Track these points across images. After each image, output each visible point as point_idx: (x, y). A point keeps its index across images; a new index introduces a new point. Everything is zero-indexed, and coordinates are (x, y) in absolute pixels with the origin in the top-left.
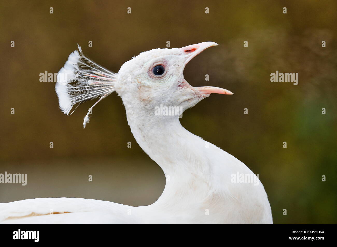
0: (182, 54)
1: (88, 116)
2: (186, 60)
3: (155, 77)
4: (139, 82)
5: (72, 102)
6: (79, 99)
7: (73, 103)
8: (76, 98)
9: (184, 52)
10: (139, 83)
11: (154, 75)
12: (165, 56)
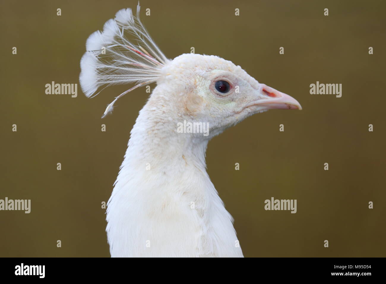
0: (259, 90)
1: (112, 105)
2: (258, 99)
3: (214, 91)
4: (196, 84)
5: (99, 81)
6: (108, 80)
7: (100, 83)
8: (105, 77)
9: (262, 90)
10: (195, 86)
11: (215, 88)
12: (240, 78)
